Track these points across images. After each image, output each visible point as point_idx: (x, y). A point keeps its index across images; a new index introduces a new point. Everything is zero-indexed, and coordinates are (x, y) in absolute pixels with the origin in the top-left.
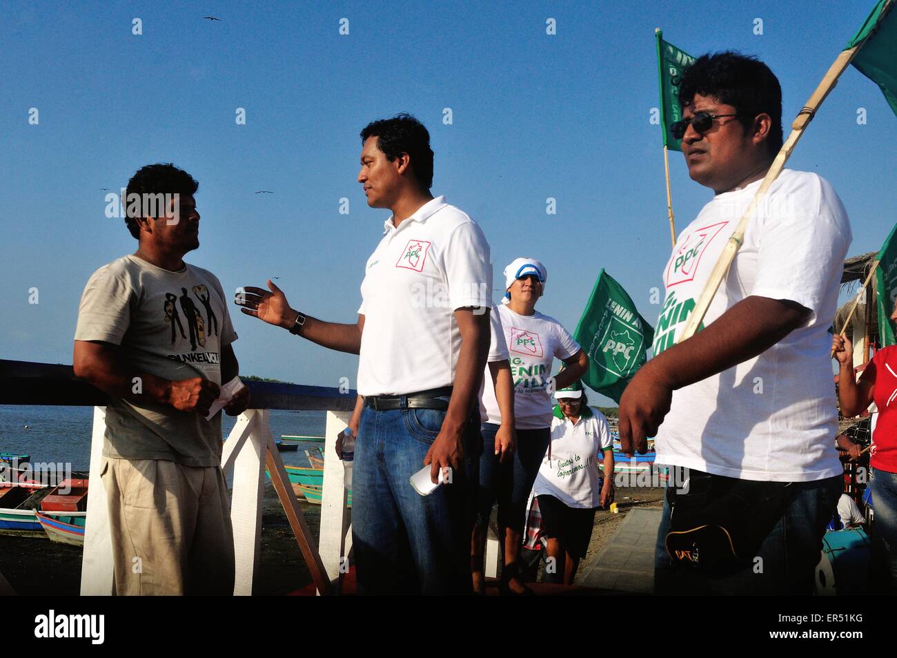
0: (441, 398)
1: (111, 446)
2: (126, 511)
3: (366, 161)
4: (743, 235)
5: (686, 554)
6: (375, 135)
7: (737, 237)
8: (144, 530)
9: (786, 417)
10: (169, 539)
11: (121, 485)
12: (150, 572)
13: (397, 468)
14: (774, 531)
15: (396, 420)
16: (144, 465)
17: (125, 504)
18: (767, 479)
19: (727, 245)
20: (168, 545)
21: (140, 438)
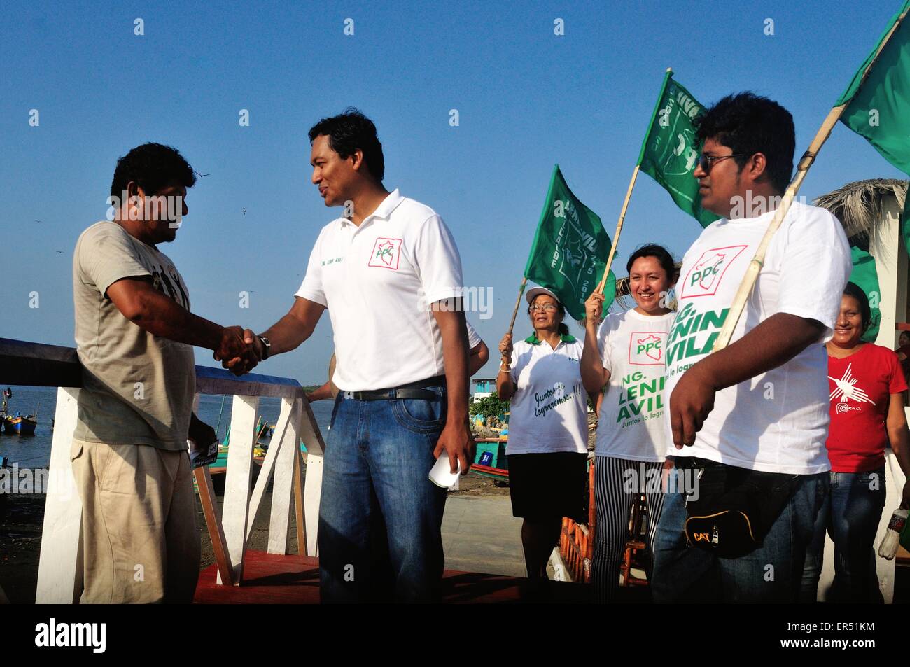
0: (428, 389)
1: (87, 428)
2: (101, 496)
3: (317, 162)
4: (764, 258)
5: (705, 536)
6: (325, 134)
7: (759, 260)
8: (122, 515)
9: (793, 419)
10: (150, 525)
11: (97, 470)
12: (123, 558)
13: (382, 457)
14: (782, 516)
15: (383, 409)
16: (125, 450)
17: (102, 489)
18: (778, 472)
19: (750, 266)
20: (149, 531)
21: (120, 422)
